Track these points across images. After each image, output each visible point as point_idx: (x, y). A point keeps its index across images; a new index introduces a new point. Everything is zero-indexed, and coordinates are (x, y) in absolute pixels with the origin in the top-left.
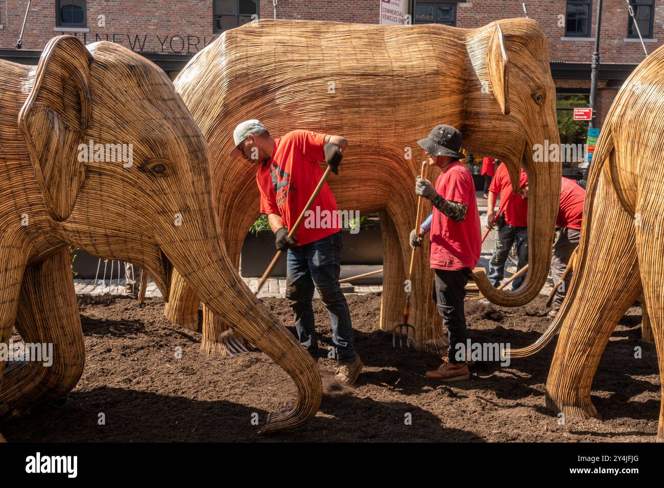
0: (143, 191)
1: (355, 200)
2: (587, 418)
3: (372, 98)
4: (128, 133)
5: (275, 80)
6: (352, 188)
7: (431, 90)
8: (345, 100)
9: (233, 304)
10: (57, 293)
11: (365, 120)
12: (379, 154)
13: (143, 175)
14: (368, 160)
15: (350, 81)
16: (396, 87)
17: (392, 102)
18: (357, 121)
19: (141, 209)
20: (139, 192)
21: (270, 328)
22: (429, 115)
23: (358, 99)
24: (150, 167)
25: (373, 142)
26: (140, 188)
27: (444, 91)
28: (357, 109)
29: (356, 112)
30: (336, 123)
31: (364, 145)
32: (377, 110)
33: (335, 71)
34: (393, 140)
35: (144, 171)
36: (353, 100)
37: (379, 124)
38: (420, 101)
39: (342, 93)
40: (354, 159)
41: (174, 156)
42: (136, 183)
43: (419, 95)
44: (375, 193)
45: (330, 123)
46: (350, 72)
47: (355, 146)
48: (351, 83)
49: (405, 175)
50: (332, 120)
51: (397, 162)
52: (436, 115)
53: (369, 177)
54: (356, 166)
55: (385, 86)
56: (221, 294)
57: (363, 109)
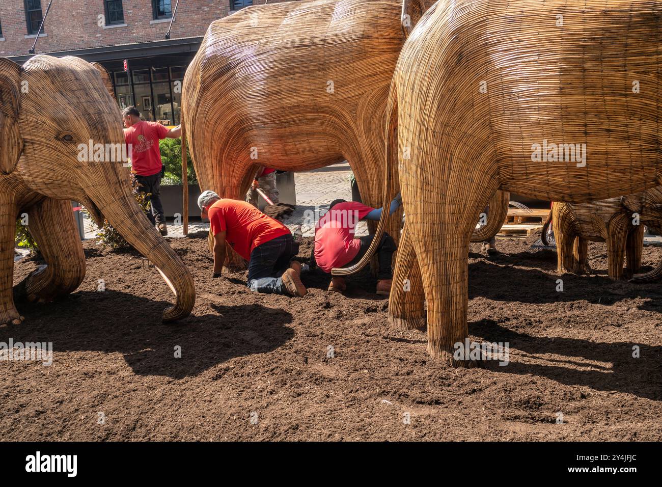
0: (62, 153)
1: (309, 151)
2: (409, 329)
3: (304, 65)
4: (44, 116)
5: (235, 58)
6: (303, 141)
7: (357, 53)
8: (282, 69)
9: (130, 230)
10: (55, 223)
11: (299, 84)
12: (318, 112)
13: (59, 143)
14: (309, 117)
15: (287, 53)
16: (327, 53)
17: (322, 67)
18: (293, 86)
19: (65, 165)
20: (60, 154)
21: (155, 246)
22: (358, 75)
23: (293, 68)
24: (61, 137)
25: (310, 102)
26: (60, 151)
27: (370, 52)
28: (292, 76)
29: (291, 79)
30: (276, 89)
31: (302, 105)
32: (309, 75)
33: (277, 46)
34: (329, 99)
35: (59, 140)
36: (288, 69)
37: (313, 87)
38: (348, 64)
39: (280, 64)
40: (295, 117)
41: (75, 128)
42: (56, 148)
43: (346, 58)
44: (325, 144)
45: (271, 89)
46: (289, 45)
47: (293, 106)
48: (288, 55)
49: (345, 128)
50: (272, 87)
51: (336, 117)
52: (366, 74)
53: (315, 131)
54: (300, 123)
55: (316, 54)
56: (122, 222)
57: (297, 76)
